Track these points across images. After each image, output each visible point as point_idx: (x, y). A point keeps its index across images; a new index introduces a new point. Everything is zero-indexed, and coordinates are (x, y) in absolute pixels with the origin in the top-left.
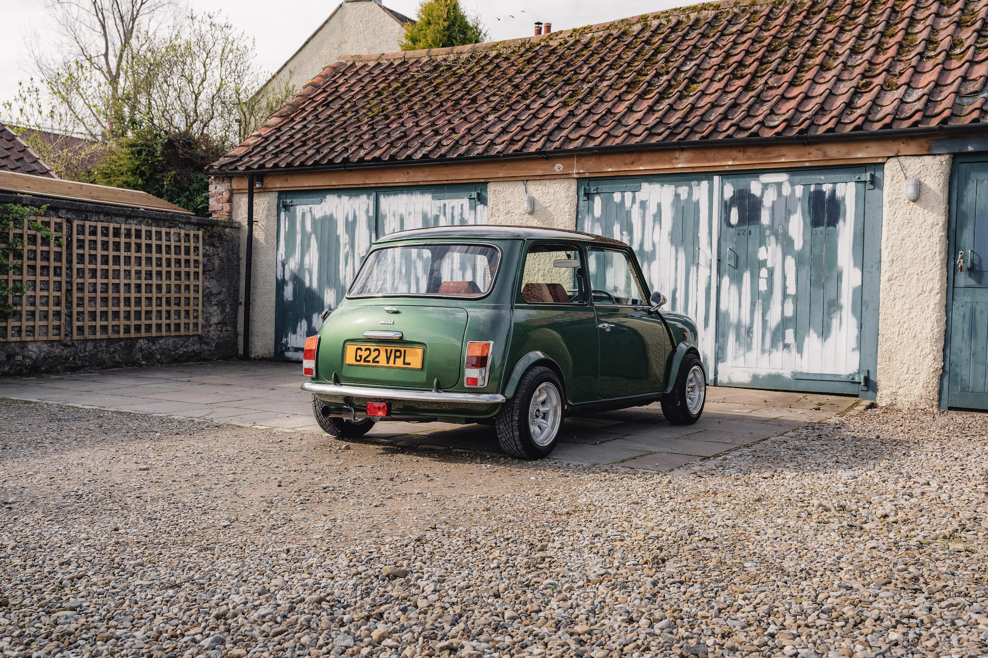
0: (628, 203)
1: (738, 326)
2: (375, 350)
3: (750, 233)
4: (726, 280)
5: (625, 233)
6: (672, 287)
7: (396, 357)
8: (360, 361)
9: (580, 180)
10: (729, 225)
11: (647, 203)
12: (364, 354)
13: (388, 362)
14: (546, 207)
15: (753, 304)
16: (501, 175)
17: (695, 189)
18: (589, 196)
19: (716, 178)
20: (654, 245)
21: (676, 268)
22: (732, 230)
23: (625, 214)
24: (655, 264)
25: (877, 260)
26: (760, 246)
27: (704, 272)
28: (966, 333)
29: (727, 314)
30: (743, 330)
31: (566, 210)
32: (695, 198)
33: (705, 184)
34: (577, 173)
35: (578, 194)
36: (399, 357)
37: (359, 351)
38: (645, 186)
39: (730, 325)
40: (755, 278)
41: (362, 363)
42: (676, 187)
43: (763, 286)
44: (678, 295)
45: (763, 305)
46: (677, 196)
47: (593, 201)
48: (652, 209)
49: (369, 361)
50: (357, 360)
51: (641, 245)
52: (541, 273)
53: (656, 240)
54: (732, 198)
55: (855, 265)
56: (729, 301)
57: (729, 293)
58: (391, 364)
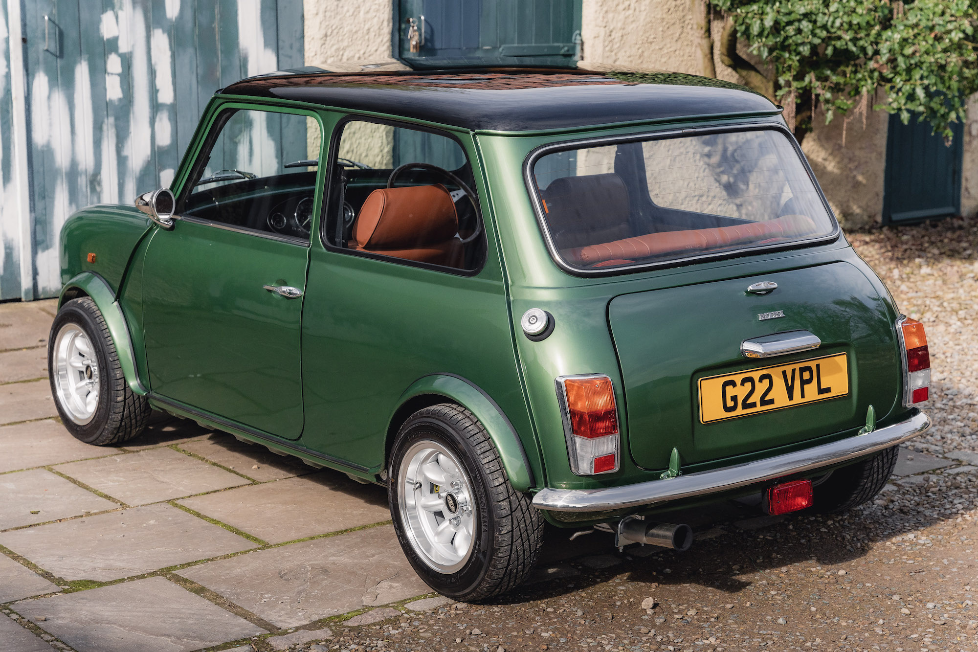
1: (73, 173)
2: (761, 379)
4: (41, 81)
7: (804, 382)
8: (734, 409)
12: (741, 392)
13: (791, 398)
15: (98, 128)
25: (298, 34)
26: (104, 11)
28: (419, 150)
29: (48, 151)
30: (82, 181)
36: (809, 381)
37: (729, 389)
39: (55, 173)
40: (97, 73)
41: (739, 411)
43: (114, 91)
45: (117, 127)
49: (754, 405)
50: (727, 409)
55: (266, 45)
56: (51, 125)
57: (49, 107)
58: (797, 399)
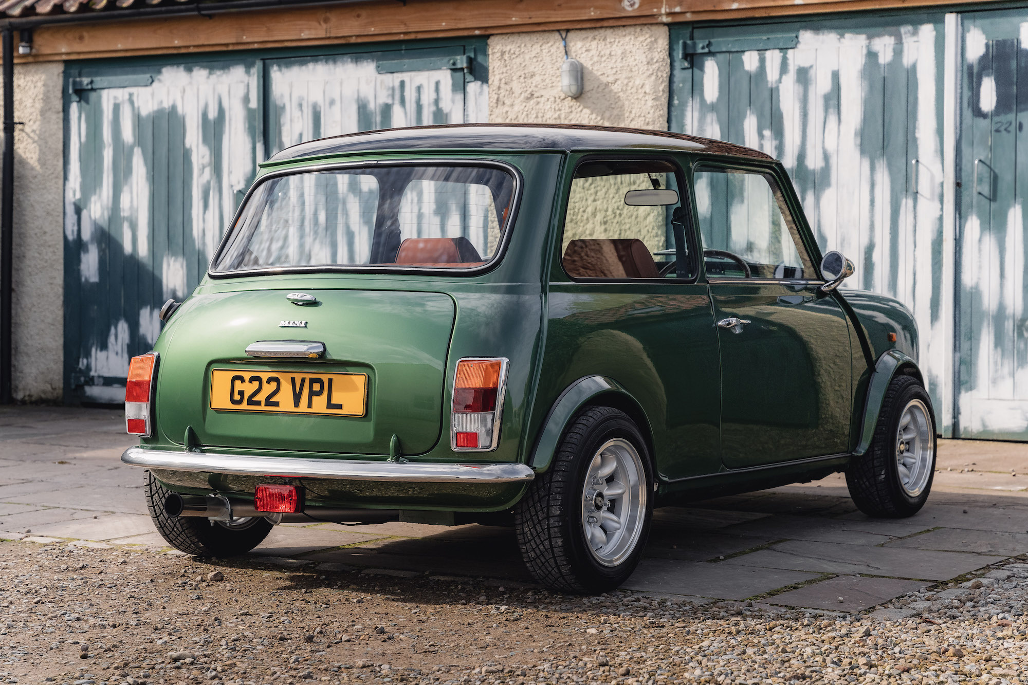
0: (772, 74)
1: (1000, 317)
2: (270, 380)
3: (1021, 127)
4: (973, 225)
5: (767, 133)
6: (865, 241)
7: (312, 393)
8: (239, 402)
9: (675, 28)
10: (978, 112)
11: (812, 72)
12: (249, 388)
13: (297, 404)
14: (607, 85)
16: (514, 20)
17: (909, 42)
18: (693, 60)
19: (951, 19)
20: (826, 157)
21: (872, 202)
22: (983, 123)
23: (766, 94)
24: (829, 196)
27: (928, 209)
29: (976, 293)
30: (1009, 325)
31: (647, 88)
32: (907, 60)
33: (927, 31)
34: (669, 14)
35: (671, 55)
36: (319, 393)
37: (238, 383)
38: (807, 37)
39: (982, 315)
41: (244, 406)
42: (870, 38)
44: (876, 257)
46: (872, 56)
47: (702, 68)
48: (821, 85)
49: (258, 403)
50: (234, 402)
51: (801, 157)
52: (599, 217)
53: (831, 146)
54: (984, 59)
56: (980, 267)
57: (980, 250)
58: (303, 407)
